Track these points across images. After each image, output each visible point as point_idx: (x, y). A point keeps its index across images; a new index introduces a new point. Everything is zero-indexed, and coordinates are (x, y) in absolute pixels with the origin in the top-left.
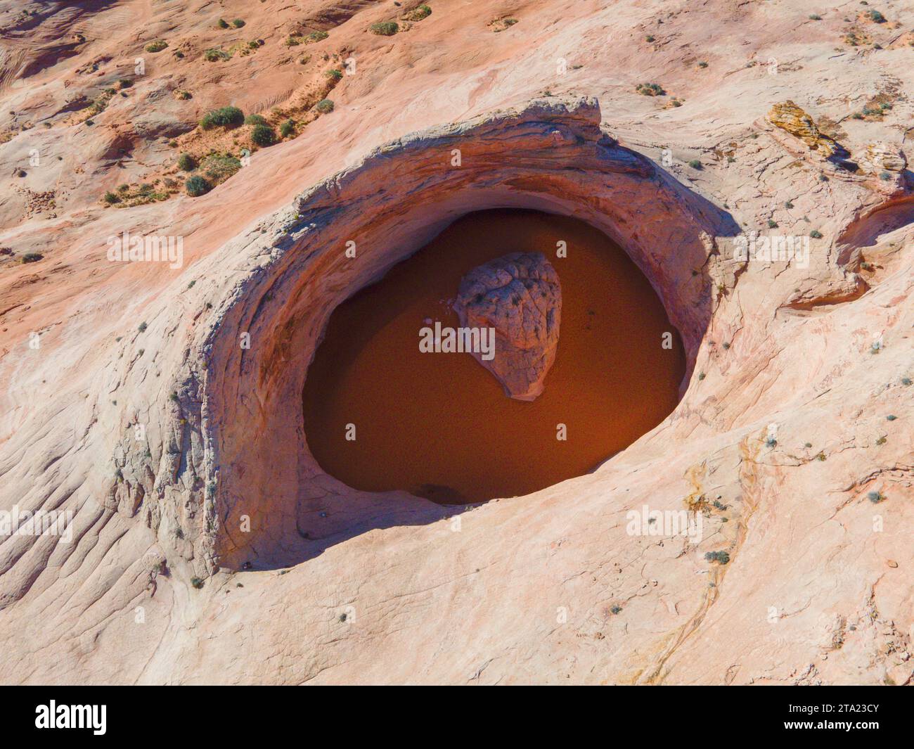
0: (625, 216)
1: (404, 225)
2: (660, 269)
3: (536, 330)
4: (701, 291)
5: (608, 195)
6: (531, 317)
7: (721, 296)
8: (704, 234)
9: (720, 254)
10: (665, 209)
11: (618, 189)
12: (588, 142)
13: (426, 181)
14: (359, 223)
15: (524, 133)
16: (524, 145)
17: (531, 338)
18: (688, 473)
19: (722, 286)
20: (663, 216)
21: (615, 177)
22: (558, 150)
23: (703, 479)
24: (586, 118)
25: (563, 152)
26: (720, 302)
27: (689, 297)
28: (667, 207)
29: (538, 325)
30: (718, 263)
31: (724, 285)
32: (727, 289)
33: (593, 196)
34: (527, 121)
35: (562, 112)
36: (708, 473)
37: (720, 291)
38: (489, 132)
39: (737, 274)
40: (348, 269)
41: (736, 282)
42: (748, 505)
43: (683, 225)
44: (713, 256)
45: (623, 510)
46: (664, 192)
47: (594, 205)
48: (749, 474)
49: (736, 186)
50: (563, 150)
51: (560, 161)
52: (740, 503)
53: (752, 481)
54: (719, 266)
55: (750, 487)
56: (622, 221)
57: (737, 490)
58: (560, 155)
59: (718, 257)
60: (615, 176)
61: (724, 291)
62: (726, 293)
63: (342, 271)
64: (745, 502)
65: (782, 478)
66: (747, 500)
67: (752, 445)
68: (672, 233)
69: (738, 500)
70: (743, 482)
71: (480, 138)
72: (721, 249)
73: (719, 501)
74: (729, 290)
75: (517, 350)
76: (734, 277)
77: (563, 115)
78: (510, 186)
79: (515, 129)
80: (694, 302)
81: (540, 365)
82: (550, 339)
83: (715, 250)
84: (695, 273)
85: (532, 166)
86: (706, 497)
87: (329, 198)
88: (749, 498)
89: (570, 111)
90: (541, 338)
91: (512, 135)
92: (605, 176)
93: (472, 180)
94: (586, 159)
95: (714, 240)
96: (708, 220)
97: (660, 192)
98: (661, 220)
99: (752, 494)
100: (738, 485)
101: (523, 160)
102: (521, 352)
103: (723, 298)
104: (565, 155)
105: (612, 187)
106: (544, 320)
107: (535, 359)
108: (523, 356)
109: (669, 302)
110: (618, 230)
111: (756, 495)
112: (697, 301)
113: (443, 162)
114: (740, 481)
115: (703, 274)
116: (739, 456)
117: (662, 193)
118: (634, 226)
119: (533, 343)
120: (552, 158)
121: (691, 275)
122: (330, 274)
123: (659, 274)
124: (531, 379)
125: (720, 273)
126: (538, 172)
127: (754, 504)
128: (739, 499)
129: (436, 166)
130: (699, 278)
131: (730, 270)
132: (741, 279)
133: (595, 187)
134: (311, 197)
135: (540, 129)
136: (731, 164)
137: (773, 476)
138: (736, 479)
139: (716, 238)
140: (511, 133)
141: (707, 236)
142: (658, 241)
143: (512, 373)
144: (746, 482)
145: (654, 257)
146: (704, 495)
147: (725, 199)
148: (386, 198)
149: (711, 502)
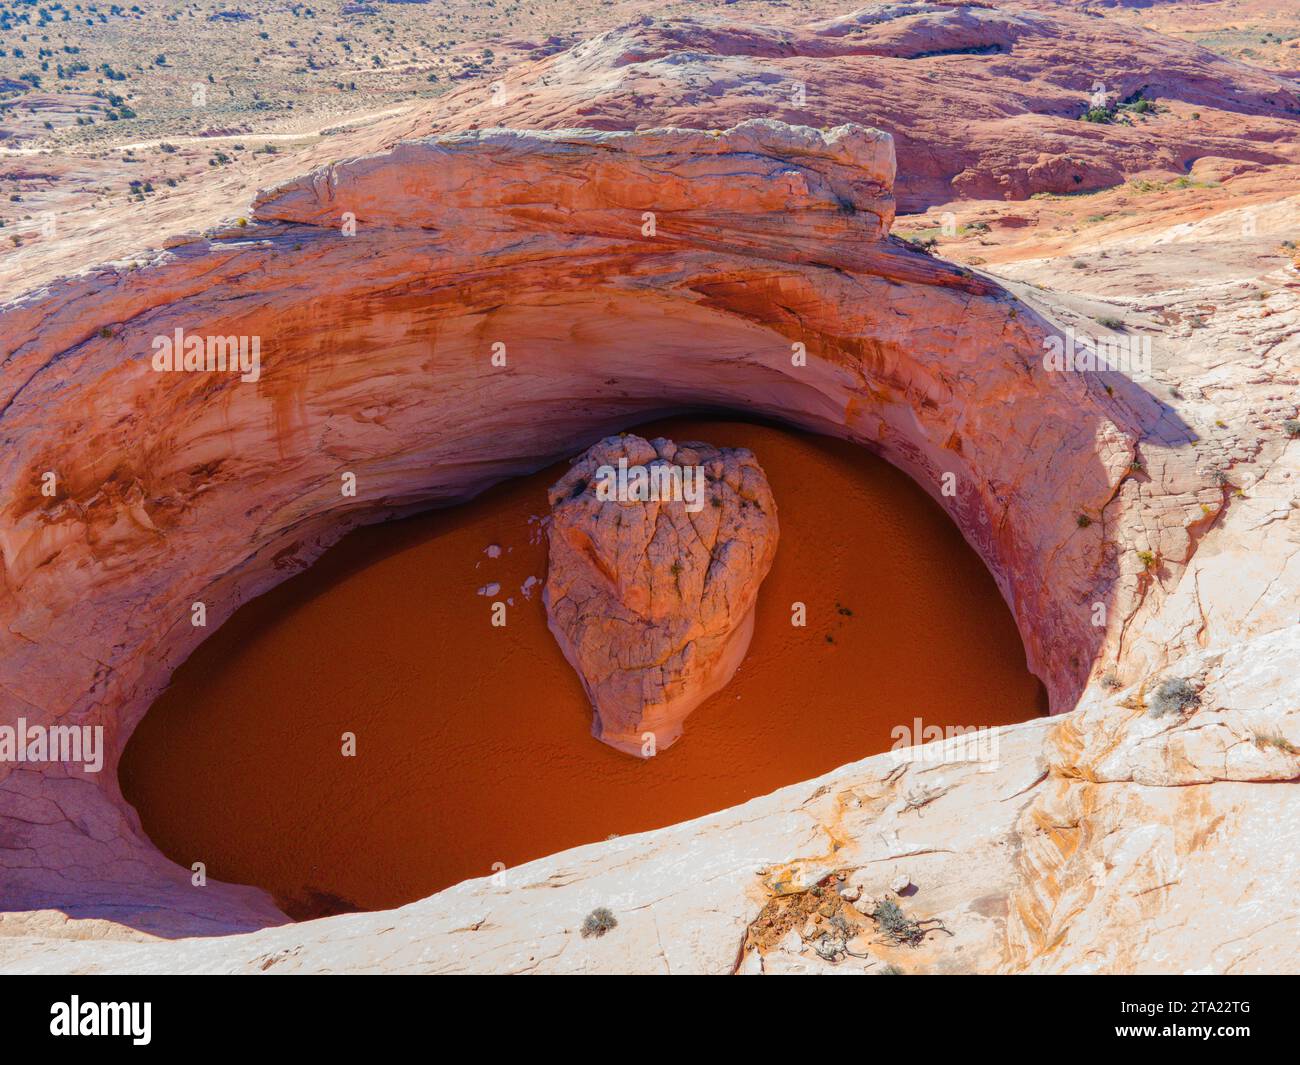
0: (934, 391)
1: (512, 380)
2: (1005, 519)
3: (676, 569)
4: (1097, 567)
5: (895, 333)
6: (672, 538)
7: (1150, 581)
8: (1108, 429)
9: (1149, 480)
10: (1020, 369)
11: (922, 321)
12: (863, 214)
13: (527, 239)
14: (370, 277)
15: (730, 170)
16: (730, 201)
17: (664, 585)
18: (824, 797)
19: (1154, 556)
20: (1016, 386)
21: (915, 293)
22: (796, 218)
23: (869, 821)
24: (862, 163)
25: (806, 224)
26: (1144, 594)
27: (1063, 581)
28: (1025, 364)
29: (683, 558)
30: (1147, 501)
31: (1159, 555)
32: (1167, 565)
33: (869, 336)
34: (739, 149)
35: (814, 142)
36: (901, 804)
37: (1148, 567)
38: (659, 155)
39: (1196, 531)
40: (377, 421)
41: (1191, 550)
42: (1025, 937)
43: (1062, 412)
44: (1130, 484)
45: (543, 885)
46: (1019, 328)
47: (874, 368)
48: (1061, 819)
49: (1205, 365)
50: (807, 219)
51: (799, 243)
52: (990, 923)
53: (1067, 847)
54: (1147, 507)
55: (1051, 867)
56: (929, 403)
57: (995, 874)
58: (799, 231)
59: (1145, 486)
60: (913, 289)
61: (1155, 569)
62: (1164, 575)
63: (361, 420)
64: (1013, 922)
65: (1203, 823)
66: (1024, 917)
67: (1099, 723)
68: (1036, 431)
69: (986, 914)
70: (1026, 846)
71: (638, 163)
72: (1152, 468)
73: (906, 904)
74: (1172, 567)
75: (631, 618)
76: (1185, 535)
77: (814, 149)
78: (700, 296)
79: (712, 160)
80: (1077, 592)
81: (675, 664)
82: (708, 602)
83: (1137, 469)
84: (1084, 522)
85: (747, 251)
86: (854, 880)
87: (315, 202)
88: (1037, 906)
89: (828, 142)
90: (686, 593)
91: (707, 172)
92: (894, 289)
93: (626, 268)
94: (857, 250)
95: (1136, 446)
96: (1125, 408)
97: (1011, 326)
98: (1012, 399)
99: (1055, 892)
100: (1003, 853)
101: (729, 236)
102: (641, 626)
103: (1155, 587)
104: (812, 233)
105: (908, 315)
106: (702, 557)
107: (666, 646)
108: (643, 636)
109: (1023, 603)
110: (921, 429)
111: (1068, 899)
112: (1086, 588)
113: (565, 206)
114: (1016, 839)
115: (1104, 525)
116: (1040, 760)
117: (1015, 332)
118: (954, 417)
119: (665, 603)
120: (783, 236)
121: (1074, 526)
122: (331, 413)
123: (1005, 532)
124: (648, 694)
125: (1150, 523)
126: (755, 265)
127: (1052, 932)
128: (989, 905)
129: (547, 209)
130: (1093, 534)
131: (1174, 518)
132: (1205, 545)
133: (871, 313)
134: (280, 192)
135: (763, 166)
136: (1197, 332)
137: (1165, 821)
138: (998, 830)
139: (1142, 445)
140: (703, 167)
141: (1119, 434)
142: (1004, 450)
143: (615, 677)
144: (1041, 849)
145: (994, 491)
146: (852, 871)
147: (1177, 382)
148: (438, 248)
149: (865, 903)
